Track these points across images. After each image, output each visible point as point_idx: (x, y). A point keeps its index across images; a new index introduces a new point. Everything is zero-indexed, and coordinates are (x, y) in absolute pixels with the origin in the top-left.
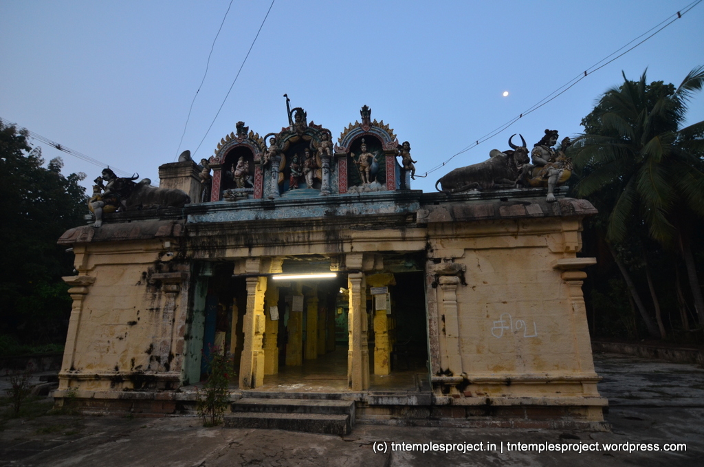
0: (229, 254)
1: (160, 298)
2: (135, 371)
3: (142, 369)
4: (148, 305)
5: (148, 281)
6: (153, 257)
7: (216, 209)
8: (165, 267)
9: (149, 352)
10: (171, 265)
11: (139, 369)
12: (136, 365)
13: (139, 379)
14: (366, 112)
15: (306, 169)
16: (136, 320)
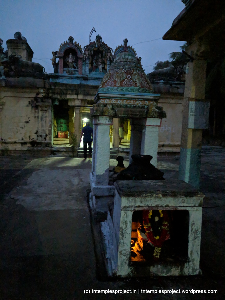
0: (68, 97)
1: (38, 113)
2: (31, 140)
3: (34, 140)
4: (33, 115)
5: (32, 105)
6: (33, 95)
7: (63, 77)
8: (39, 100)
9: (37, 133)
10: (42, 99)
11: (33, 140)
12: (31, 138)
13: (33, 143)
14: (126, 41)
15: (99, 63)
16: (28, 121)
